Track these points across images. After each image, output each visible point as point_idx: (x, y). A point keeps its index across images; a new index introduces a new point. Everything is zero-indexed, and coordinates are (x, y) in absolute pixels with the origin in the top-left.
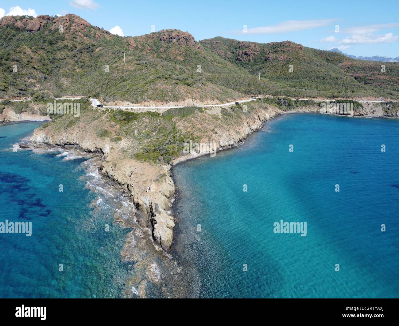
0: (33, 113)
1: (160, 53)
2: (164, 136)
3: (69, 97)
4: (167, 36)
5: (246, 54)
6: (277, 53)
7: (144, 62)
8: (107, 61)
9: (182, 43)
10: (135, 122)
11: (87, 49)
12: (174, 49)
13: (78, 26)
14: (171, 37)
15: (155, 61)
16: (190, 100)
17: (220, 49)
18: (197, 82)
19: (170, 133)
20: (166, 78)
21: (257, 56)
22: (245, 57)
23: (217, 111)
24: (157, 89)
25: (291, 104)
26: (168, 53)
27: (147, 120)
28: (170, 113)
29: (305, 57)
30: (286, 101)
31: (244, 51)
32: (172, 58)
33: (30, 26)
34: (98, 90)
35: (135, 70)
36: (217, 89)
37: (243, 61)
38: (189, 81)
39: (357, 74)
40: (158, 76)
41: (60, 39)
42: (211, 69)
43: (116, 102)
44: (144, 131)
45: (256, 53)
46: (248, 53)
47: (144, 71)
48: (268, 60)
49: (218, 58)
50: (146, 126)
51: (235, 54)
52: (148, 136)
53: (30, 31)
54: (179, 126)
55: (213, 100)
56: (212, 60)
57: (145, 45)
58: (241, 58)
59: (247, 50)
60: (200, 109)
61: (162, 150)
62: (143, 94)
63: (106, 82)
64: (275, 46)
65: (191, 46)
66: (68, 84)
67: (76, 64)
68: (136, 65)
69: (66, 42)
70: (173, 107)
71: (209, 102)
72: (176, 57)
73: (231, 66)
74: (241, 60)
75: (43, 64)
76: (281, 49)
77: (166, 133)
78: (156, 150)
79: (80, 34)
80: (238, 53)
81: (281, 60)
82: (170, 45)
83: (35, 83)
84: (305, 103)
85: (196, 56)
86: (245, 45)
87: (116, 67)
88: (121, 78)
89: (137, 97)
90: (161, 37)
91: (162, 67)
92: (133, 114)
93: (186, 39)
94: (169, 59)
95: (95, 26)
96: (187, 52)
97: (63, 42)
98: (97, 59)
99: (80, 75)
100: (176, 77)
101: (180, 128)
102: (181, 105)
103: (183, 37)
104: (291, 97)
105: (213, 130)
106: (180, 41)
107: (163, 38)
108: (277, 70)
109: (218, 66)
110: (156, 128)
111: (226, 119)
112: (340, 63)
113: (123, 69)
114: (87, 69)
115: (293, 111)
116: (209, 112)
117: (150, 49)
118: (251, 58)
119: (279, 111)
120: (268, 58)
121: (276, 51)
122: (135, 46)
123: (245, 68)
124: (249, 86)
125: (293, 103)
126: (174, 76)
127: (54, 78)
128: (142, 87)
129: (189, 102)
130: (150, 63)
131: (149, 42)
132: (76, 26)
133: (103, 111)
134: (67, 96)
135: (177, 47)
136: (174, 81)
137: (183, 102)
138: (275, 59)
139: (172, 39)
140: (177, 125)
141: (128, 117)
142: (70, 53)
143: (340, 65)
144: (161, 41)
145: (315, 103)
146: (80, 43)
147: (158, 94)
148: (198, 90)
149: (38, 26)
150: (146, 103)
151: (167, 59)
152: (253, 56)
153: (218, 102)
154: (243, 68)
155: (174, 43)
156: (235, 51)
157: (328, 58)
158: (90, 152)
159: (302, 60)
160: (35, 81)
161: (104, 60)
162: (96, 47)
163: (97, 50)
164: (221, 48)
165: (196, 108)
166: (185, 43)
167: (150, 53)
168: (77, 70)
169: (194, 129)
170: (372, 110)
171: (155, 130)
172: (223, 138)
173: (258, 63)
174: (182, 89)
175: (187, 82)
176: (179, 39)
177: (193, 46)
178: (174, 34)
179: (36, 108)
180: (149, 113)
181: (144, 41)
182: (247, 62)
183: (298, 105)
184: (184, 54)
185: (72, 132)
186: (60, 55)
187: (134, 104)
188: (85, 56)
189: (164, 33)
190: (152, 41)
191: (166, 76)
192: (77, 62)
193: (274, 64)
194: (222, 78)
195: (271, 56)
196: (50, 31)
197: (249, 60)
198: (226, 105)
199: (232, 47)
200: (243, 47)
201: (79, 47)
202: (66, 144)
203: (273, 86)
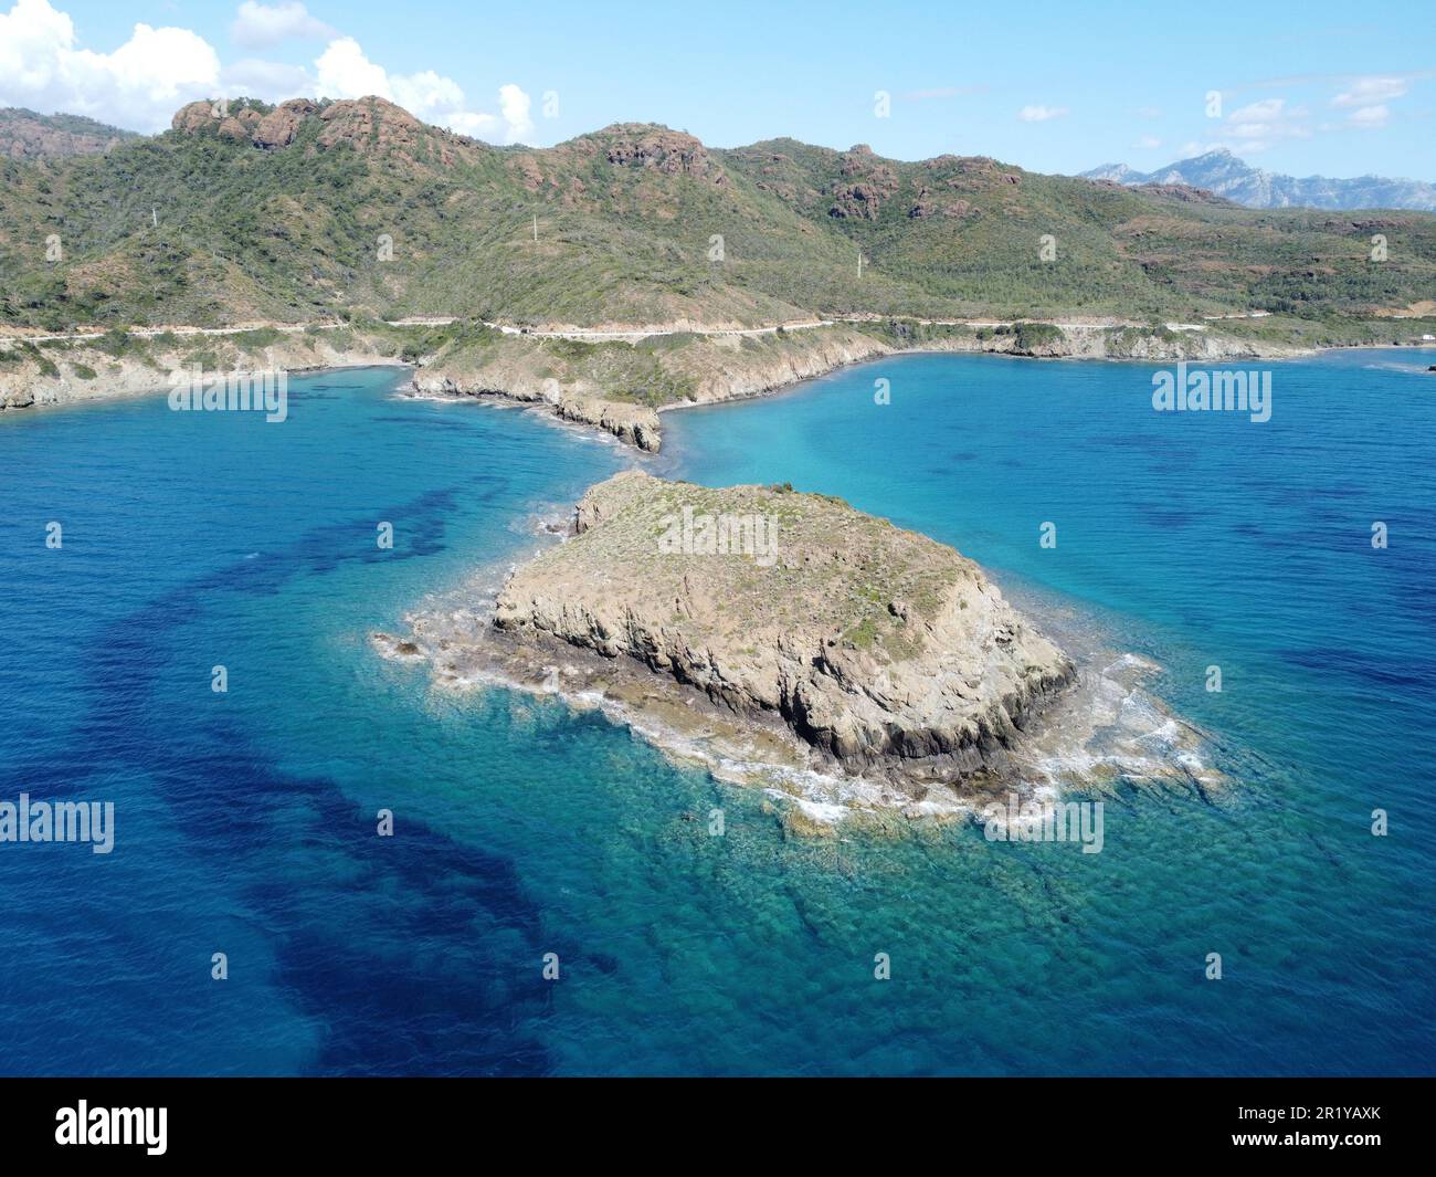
0: (366, 352)
1: (611, 199)
2: (641, 378)
3: (419, 319)
4: (630, 148)
5: (859, 196)
6: (943, 193)
7: (579, 234)
8: (483, 230)
9: (672, 168)
10: (590, 358)
11: (426, 197)
12: (649, 185)
13: (395, 132)
14: (640, 150)
15: (603, 230)
16: (685, 321)
17: (783, 180)
18: (701, 287)
19: (649, 374)
20: (637, 279)
21: (889, 202)
22: (854, 206)
23: (733, 341)
24: (622, 302)
25: (916, 333)
26: (632, 200)
27: (610, 355)
28: (648, 345)
29: (1018, 209)
30: (907, 328)
31: (852, 188)
32: (644, 213)
33: (264, 131)
34: (486, 303)
35: (562, 258)
36: (746, 300)
37: (848, 216)
38: (685, 286)
39: (1152, 258)
40: (622, 274)
41: (356, 173)
42: (751, 244)
43: (552, 325)
44: (607, 371)
45: (888, 194)
46: (864, 192)
47: (584, 259)
48: (917, 215)
49: (776, 209)
50: (610, 364)
51: (828, 196)
52: (615, 378)
53: (266, 146)
54: (664, 363)
55: (730, 321)
56: (757, 217)
57: (567, 174)
58: (842, 209)
59: (862, 185)
60: (701, 337)
61: (640, 392)
62: (597, 312)
63: (500, 285)
64: (944, 172)
65: (697, 176)
66: (403, 290)
67: (410, 238)
68: (561, 243)
69: (373, 180)
70: (654, 334)
71: (721, 325)
72: (655, 211)
73: (809, 235)
74: (843, 215)
75: (336, 242)
76: (955, 182)
77: (644, 373)
78: (630, 393)
79: (403, 154)
80: (835, 192)
81: (953, 214)
82: (636, 175)
83: (331, 288)
84: (949, 331)
85: (710, 207)
86: (858, 167)
87: (515, 250)
88: (533, 276)
89: (589, 316)
90: (613, 151)
91: (620, 246)
92: (586, 345)
93: (683, 156)
94: (637, 218)
95: (431, 125)
96: (687, 195)
97: (365, 179)
98: (454, 224)
99: (424, 267)
100: (659, 276)
101: (666, 366)
102: (668, 329)
103: (675, 151)
104: (922, 317)
105: (720, 370)
106: (664, 164)
107: (619, 153)
108: (937, 244)
109: (773, 235)
110: (626, 366)
111: (748, 354)
112: (1122, 222)
113: (533, 255)
114: (439, 252)
115: (919, 349)
116: (717, 342)
117: (583, 187)
118: (871, 209)
119: (881, 347)
120: (916, 209)
121: (941, 190)
122: (541, 179)
123: (851, 238)
124: (834, 292)
125: (922, 332)
126: (654, 275)
127: (368, 275)
128: (594, 297)
129: (682, 325)
130: (592, 237)
131: (577, 165)
132: (390, 132)
133: (534, 340)
134: (414, 318)
135: (657, 180)
136: (655, 286)
137: (671, 325)
138: (937, 212)
139: (642, 156)
140: (661, 361)
141: (579, 350)
142: (392, 211)
143: (1120, 228)
144: (612, 162)
145: (969, 332)
146: (406, 182)
147: (625, 312)
148: (701, 302)
149: (284, 134)
150: (605, 327)
151: (632, 218)
152: (878, 202)
153: (739, 326)
154: (845, 238)
155: (648, 169)
156: (827, 186)
157: (1091, 207)
158: (528, 400)
159: (1008, 217)
160: (331, 283)
161: (474, 227)
162: (448, 190)
163: (453, 198)
164: (787, 176)
165: (693, 334)
166: (681, 167)
167: (582, 199)
168: (415, 255)
169: (689, 368)
170: (1084, 345)
171: (626, 370)
172: (736, 382)
173: (890, 225)
174: (671, 301)
175: (681, 287)
176: (663, 158)
177: (704, 177)
178: (649, 143)
179: (367, 342)
180: (613, 343)
181: (563, 161)
182: (861, 220)
183: (933, 336)
184: (677, 200)
185: (491, 373)
186: (366, 217)
187: (584, 330)
188: (425, 218)
189: (619, 137)
190: (586, 162)
191: (638, 275)
192: (412, 234)
193: (934, 226)
194: (771, 273)
195: (927, 203)
196: (322, 147)
197: (867, 216)
198: (754, 333)
199: (820, 172)
200: (853, 172)
201: (407, 192)
202: (482, 393)
203: (889, 292)
